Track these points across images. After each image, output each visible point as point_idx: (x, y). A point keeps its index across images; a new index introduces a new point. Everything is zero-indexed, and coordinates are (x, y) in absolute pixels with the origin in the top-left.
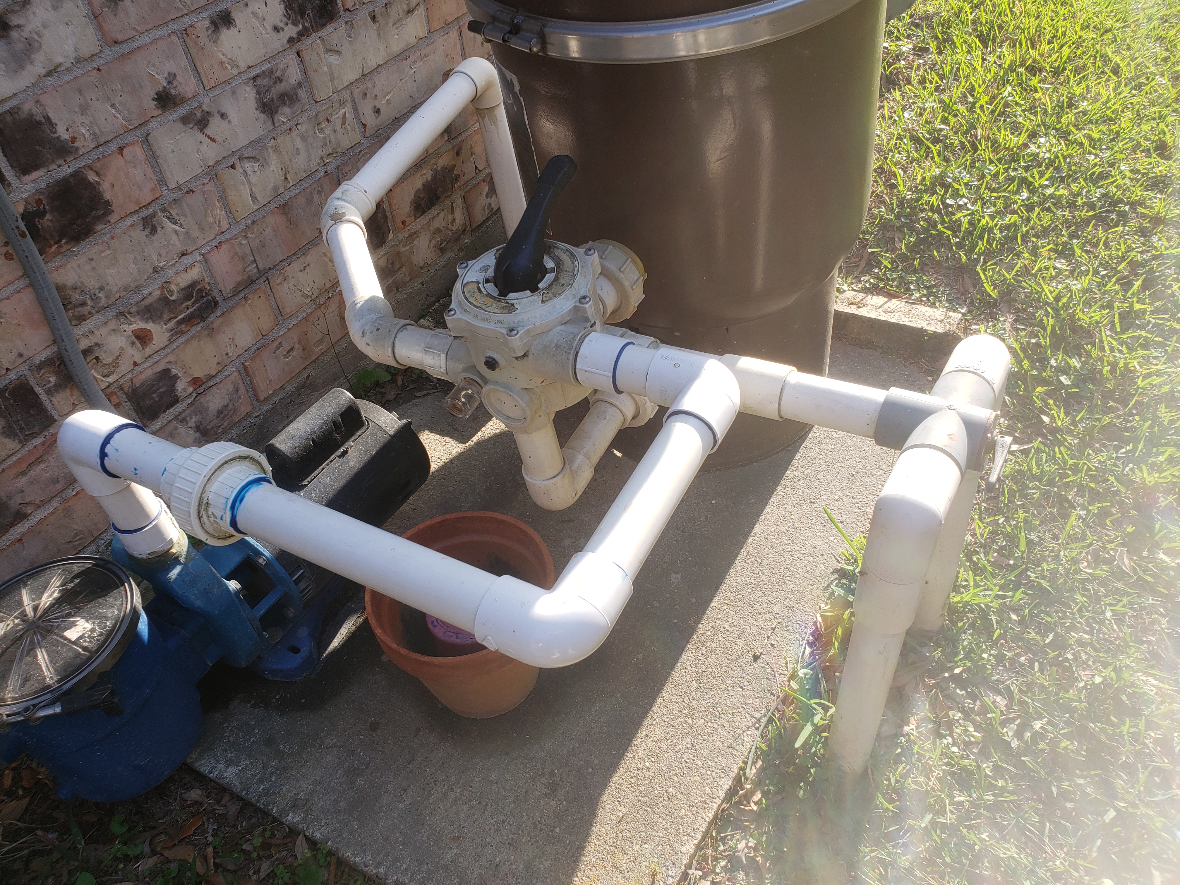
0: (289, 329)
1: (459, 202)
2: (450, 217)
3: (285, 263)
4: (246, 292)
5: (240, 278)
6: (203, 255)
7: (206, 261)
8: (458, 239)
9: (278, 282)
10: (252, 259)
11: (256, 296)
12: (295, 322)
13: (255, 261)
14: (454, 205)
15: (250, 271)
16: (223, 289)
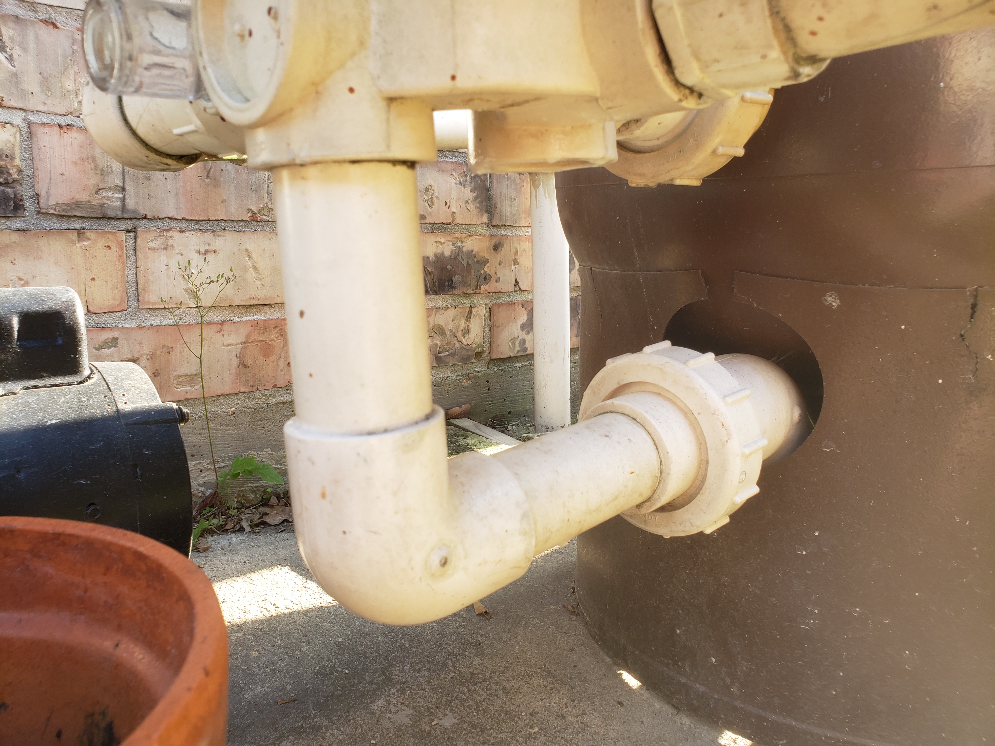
0: (140, 327)
1: (481, 311)
2: (463, 324)
3: (176, 225)
4: (86, 224)
5: (83, 197)
6: (30, 124)
7: (31, 135)
8: (466, 359)
9: (152, 245)
10: (118, 182)
11: (101, 243)
12: (156, 322)
13: (123, 189)
14: (474, 310)
15: (108, 199)
16: (43, 193)
